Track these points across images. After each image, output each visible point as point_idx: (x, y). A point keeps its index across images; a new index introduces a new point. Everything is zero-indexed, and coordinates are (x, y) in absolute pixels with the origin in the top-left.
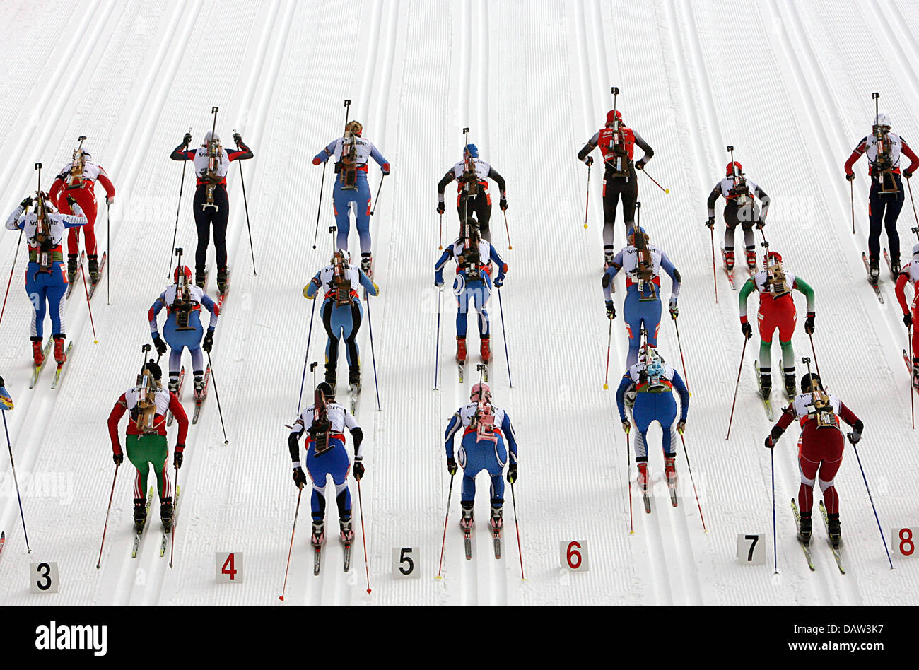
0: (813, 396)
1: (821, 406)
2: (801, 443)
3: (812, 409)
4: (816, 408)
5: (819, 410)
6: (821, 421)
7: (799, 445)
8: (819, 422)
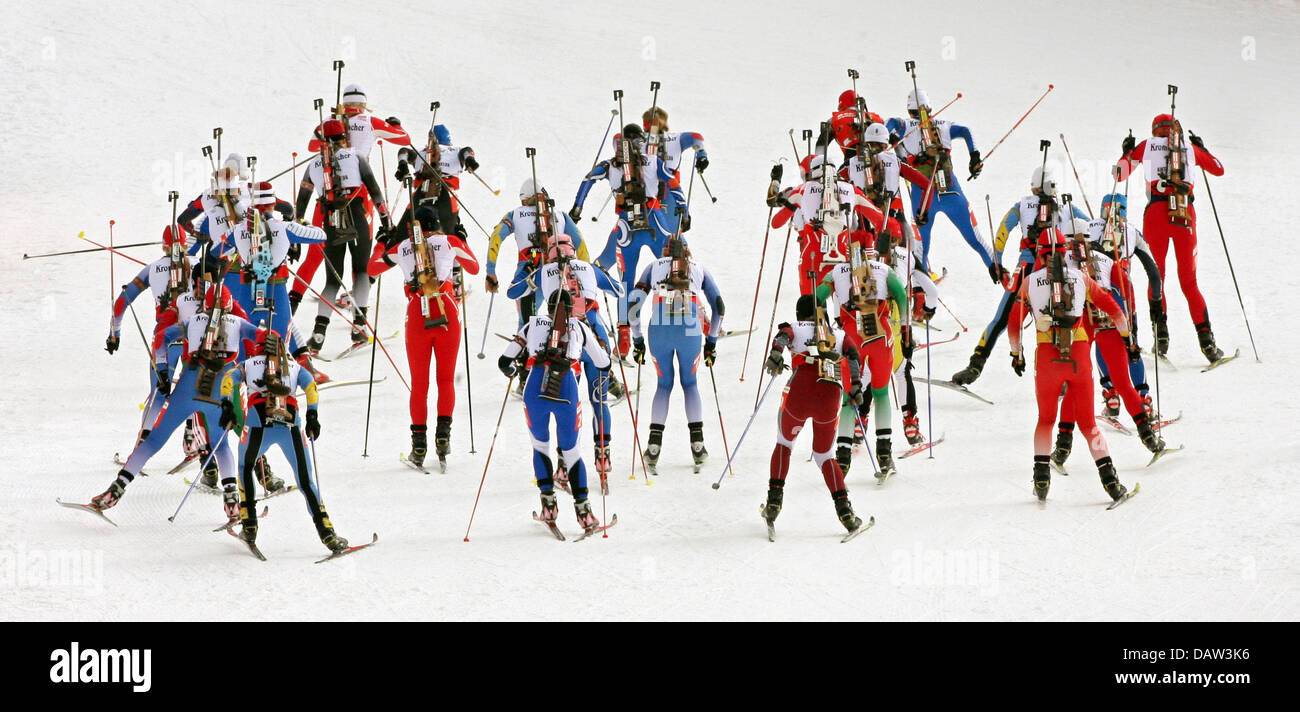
0: (816, 331)
1: (826, 349)
2: (787, 392)
3: (814, 351)
4: (819, 351)
5: (823, 356)
6: (823, 371)
7: (784, 394)
8: (820, 373)
